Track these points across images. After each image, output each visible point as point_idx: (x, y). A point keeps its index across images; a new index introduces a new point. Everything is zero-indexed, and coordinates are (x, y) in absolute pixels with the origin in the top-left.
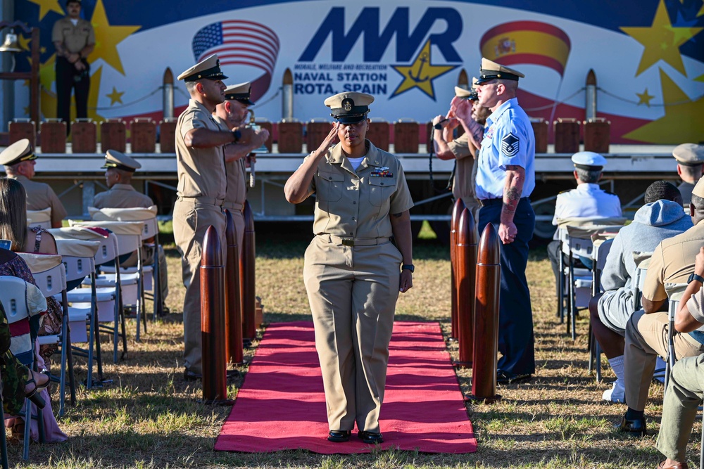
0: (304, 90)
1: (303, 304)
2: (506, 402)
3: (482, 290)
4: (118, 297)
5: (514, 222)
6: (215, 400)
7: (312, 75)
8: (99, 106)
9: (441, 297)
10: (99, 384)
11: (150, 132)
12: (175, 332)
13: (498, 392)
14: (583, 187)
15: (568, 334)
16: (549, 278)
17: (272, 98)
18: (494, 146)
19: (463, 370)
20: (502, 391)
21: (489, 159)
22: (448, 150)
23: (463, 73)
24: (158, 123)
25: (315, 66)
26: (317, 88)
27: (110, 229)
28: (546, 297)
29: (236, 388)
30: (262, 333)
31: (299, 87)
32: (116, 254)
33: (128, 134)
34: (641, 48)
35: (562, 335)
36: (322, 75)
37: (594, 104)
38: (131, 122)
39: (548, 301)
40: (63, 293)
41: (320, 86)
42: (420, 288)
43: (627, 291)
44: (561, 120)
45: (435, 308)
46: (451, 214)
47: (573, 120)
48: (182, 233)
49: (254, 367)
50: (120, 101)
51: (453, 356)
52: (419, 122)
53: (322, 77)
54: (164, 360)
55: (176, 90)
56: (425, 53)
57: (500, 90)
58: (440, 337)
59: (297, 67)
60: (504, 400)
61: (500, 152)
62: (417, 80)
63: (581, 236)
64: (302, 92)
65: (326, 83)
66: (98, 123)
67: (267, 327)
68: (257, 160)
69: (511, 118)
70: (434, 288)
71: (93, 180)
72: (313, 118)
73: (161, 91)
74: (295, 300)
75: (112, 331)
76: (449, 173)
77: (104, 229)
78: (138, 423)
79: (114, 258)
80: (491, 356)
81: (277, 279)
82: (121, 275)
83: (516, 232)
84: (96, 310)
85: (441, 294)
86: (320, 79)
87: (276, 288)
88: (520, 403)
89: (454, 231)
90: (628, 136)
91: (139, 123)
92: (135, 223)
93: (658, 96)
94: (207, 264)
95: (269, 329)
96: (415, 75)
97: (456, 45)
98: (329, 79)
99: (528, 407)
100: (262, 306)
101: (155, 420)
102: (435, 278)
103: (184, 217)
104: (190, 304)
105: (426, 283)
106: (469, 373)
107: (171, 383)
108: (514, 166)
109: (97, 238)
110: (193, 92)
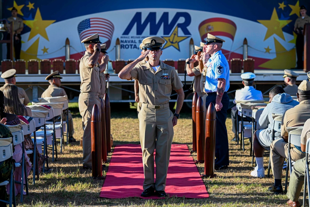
0: (124, 47)
1: (128, 137)
2: (219, 177)
3: (208, 130)
4: (54, 134)
5: (221, 102)
6: (97, 178)
7: (128, 41)
8: (38, 54)
9: (186, 134)
10: (47, 171)
11: (61, 65)
12: (76, 149)
13: (215, 173)
14: (247, 88)
15: (241, 149)
16: (230, 126)
17: (111, 51)
18: (212, 71)
19: (199, 164)
20: (216, 173)
21: (210, 76)
22: (192, 72)
23: (192, 40)
24: (64, 61)
25: (129, 37)
26: (130, 46)
27: (51, 106)
28: (230, 134)
29: (105, 172)
30: (113, 149)
31: (122, 46)
32: (53, 116)
33: (52, 66)
34: (266, 29)
35: (239, 150)
36: (132, 41)
37: (246, 53)
38: (53, 61)
39: (231, 135)
40: (34, 133)
41: (131, 45)
42: (176, 130)
43: (269, 130)
44: (234, 59)
45: (184, 138)
46: (192, 99)
47: (239, 59)
48: (82, 108)
49: (112, 163)
50: (47, 52)
51: (194, 158)
52: (174, 61)
53: (132, 42)
54: (73, 161)
55: (71, 48)
56: (176, 31)
57: (215, 47)
58: (188, 151)
59: (122, 37)
60: (218, 176)
61: (215, 73)
62: (172, 43)
63: (246, 108)
64: (124, 48)
65: (134, 44)
66: (39, 61)
67: (115, 147)
68: (110, 77)
69: (220, 59)
70: (182, 130)
71: (37, 85)
72: (130, 59)
73: (64, 48)
74: (125, 136)
75: (52, 149)
76: (192, 82)
77: (48, 106)
78: (66, 187)
79: (52, 118)
80: (212, 158)
81: (116, 127)
82: (55, 125)
83: (222, 107)
84: (46, 140)
85: (185, 133)
86: (131, 42)
87: (116, 131)
88: (225, 177)
89: (193, 106)
90: (261, 66)
91: (57, 62)
92: (60, 103)
93: (273, 49)
94: (94, 120)
95: (116, 148)
96: (171, 41)
97: (188, 28)
98: (135, 42)
99: (228, 179)
100: (112, 138)
101: (74, 186)
102: (182, 126)
103: (83, 101)
104: (85, 137)
105: (179, 128)
106: (203, 165)
107: (78, 170)
108: (221, 78)
109: (46, 110)
110: (88, 48)
